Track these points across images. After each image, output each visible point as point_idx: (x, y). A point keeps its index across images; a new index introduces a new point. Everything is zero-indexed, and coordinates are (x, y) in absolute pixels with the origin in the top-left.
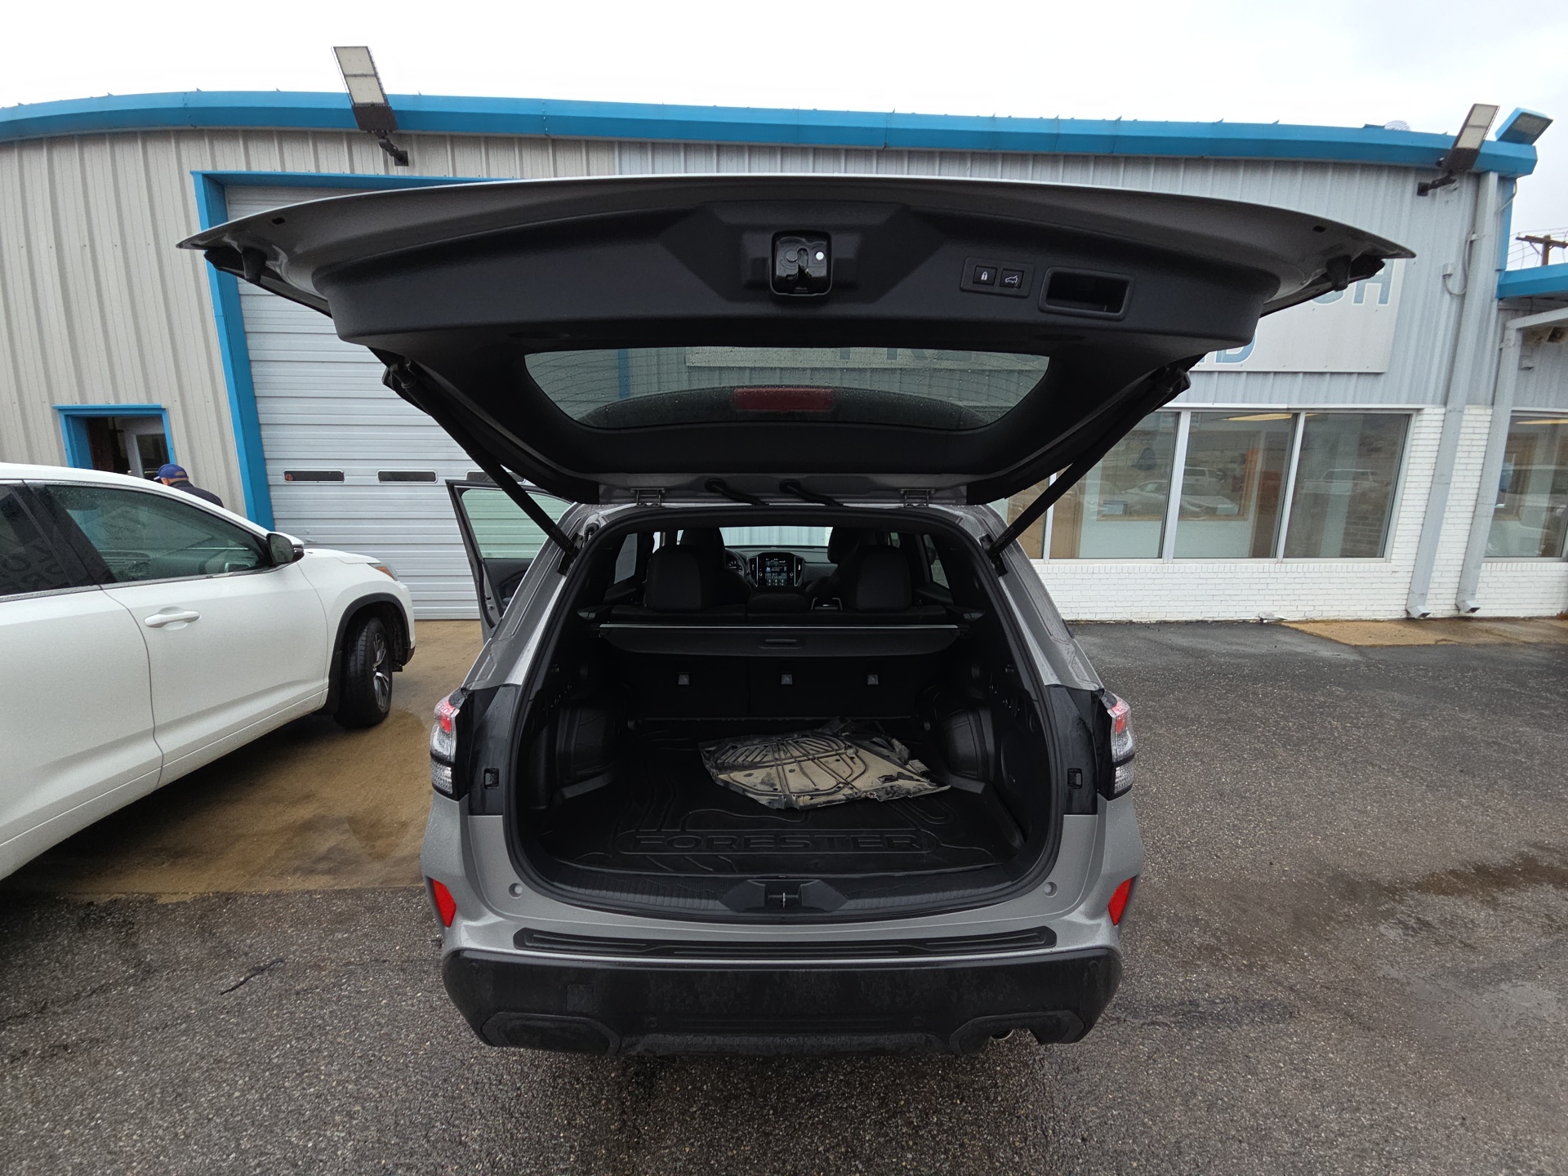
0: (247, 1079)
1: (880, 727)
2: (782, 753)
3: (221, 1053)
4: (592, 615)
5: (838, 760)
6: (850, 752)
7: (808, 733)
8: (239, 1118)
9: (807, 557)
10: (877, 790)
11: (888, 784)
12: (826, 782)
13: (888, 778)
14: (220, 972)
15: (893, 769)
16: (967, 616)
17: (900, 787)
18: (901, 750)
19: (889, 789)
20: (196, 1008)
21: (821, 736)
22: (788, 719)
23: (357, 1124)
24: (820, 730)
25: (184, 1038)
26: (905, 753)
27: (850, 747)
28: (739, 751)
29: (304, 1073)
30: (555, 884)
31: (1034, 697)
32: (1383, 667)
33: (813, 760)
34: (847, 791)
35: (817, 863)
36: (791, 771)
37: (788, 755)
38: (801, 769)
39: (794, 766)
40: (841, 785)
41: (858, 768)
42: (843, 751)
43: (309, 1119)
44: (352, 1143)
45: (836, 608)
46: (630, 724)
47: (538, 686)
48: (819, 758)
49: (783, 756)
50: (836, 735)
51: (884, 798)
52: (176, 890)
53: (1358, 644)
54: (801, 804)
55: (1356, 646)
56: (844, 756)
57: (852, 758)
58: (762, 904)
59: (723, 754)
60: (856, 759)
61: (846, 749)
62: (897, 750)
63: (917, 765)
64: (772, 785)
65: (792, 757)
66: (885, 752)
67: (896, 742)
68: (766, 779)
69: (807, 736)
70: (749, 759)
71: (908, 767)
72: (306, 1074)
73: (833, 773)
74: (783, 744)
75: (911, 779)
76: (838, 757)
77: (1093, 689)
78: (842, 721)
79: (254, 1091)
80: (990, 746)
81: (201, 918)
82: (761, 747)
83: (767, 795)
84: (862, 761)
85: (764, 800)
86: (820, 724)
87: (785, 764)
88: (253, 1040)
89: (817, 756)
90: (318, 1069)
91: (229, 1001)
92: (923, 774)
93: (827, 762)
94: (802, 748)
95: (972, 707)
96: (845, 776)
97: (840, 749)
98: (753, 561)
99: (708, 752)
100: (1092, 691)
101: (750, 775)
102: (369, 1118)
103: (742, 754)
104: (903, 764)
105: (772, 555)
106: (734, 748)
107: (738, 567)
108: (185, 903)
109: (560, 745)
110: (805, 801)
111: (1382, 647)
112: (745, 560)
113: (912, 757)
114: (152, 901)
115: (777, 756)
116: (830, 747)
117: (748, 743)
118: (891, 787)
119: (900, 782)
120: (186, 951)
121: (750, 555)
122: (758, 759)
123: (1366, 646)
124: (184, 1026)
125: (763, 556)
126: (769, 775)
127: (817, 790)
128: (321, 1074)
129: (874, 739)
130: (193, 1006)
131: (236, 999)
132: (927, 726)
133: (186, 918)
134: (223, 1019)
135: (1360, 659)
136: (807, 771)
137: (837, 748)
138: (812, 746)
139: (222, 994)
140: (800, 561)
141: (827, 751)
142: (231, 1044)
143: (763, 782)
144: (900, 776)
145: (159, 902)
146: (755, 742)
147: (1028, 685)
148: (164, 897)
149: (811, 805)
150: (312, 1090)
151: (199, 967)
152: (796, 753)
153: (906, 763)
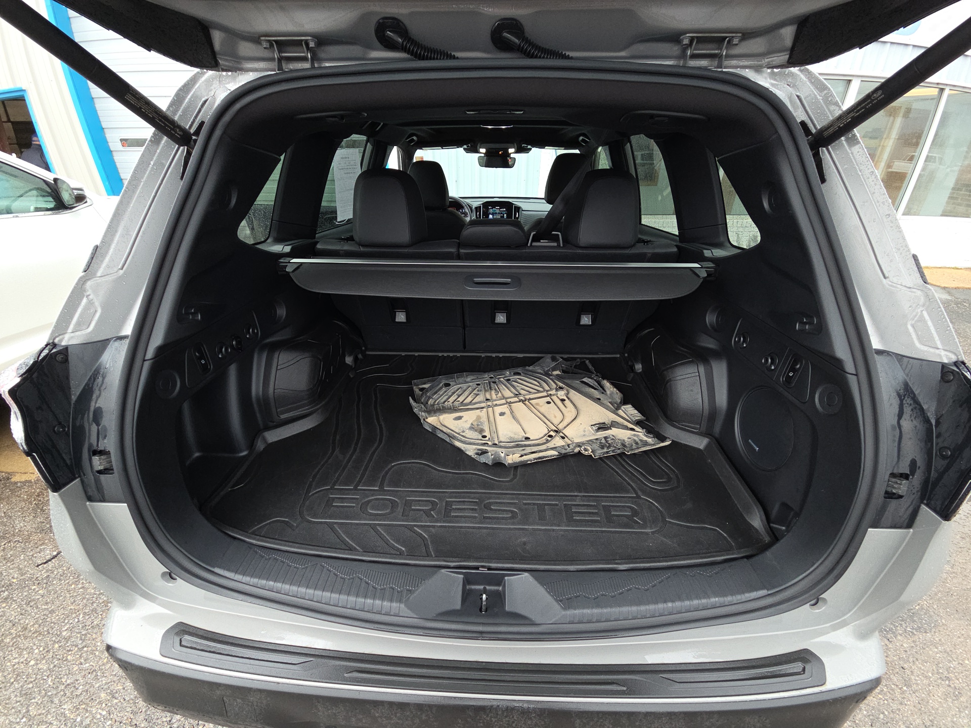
0: (41, 649)
1: (590, 367)
2: (493, 392)
3: (27, 621)
4: (288, 249)
5: (548, 403)
6: (561, 394)
7: (519, 370)
8: (31, 686)
9: (524, 205)
10: (590, 442)
11: (602, 434)
12: (536, 430)
13: (602, 427)
14: (41, 545)
15: (607, 416)
16: (707, 253)
17: (614, 438)
18: (612, 393)
19: (603, 441)
20: (17, 578)
21: (532, 375)
22: (501, 355)
23: (116, 703)
24: (531, 368)
25: (4, 605)
26: (618, 396)
27: (561, 388)
28: (452, 389)
29: (83, 647)
30: (217, 570)
31: (849, 367)
32: (967, 305)
33: (523, 401)
34: (558, 442)
35: (525, 544)
36: (502, 414)
37: (500, 395)
38: (512, 412)
39: (504, 408)
40: (552, 433)
41: (570, 412)
42: (553, 392)
43: (81, 694)
44: (110, 722)
45: (555, 244)
46: (349, 360)
47: (157, 339)
48: (530, 399)
49: (494, 397)
50: (547, 374)
51: (599, 453)
52: (26, 471)
53: (946, 286)
54: (510, 462)
55: (944, 288)
56: (554, 398)
57: (563, 400)
58: (458, 605)
59: (436, 393)
60: (567, 402)
61: (557, 390)
62: (608, 392)
63: (630, 411)
64: (481, 431)
65: (504, 398)
66: (596, 394)
67: (607, 384)
68: (475, 424)
69: (519, 374)
70: (461, 399)
71: (620, 412)
72: (85, 649)
73: (544, 418)
74: (494, 382)
75: (627, 428)
76: (548, 399)
77: (946, 361)
78: (554, 359)
79: (44, 661)
80: (722, 398)
81: (38, 496)
82: (473, 385)
83: (474, 444)
84: (574, 405)
85: (471, 451)
86: (532, 361)
87: (496, 405)
88: (52, 612)
89: (528, 397)
90: (95, 646)
91: (42, 573)
92: (638, 423)
93: (538, 404)
94: (513, 387)
95: (703, 357)
96: (556, 422)
97: (551, 389)
98: (478, 209)
99: (422, 390)
100: (944, 366)
101: (460, 418)
102: (127, 699)
103: (454, 393)
104: (615, 410)
105: (494, 204)
106: (447, 385)
107: (466, 214)
108: (30, 482)
109: (256, 388)
110: (513, 458)
111: (963, 289)
112: (471, 208)
113: (625, 402)
114: (8, 479)
115: (488, 397)
116: (541, 386)
117: (461, 380)
118: (606, 438)
119: (614, 431)
120: (21, 524)
121: (476, 204)
122: (469, 399)
123: (952, 288)
124: (6, 593)
125: (486, 205)
126: (479, 418)
127: (527, 439)
128: (97, 650)
129: (585, 380)
130: (16, 576)
131: (47, 571)
132: (639, 367)
133: (28, 495)
134: (34, 590)
135: (949, 298)
136: (518, 415)
137: (547, 388)
138: (525, 384)
139: (38, 566)
140: (518, 209)
141: (539, 391)
142: (36, 614)
143: (472, 428)
144: (614, 424)
145: (13, 480)
146: (469, 379)
147: (841, 349)
148: (18, 475)
149: (521, 462)
150: (87, 665)
151: (27, 540)
152: (507, 393)
153: (618, 408)
